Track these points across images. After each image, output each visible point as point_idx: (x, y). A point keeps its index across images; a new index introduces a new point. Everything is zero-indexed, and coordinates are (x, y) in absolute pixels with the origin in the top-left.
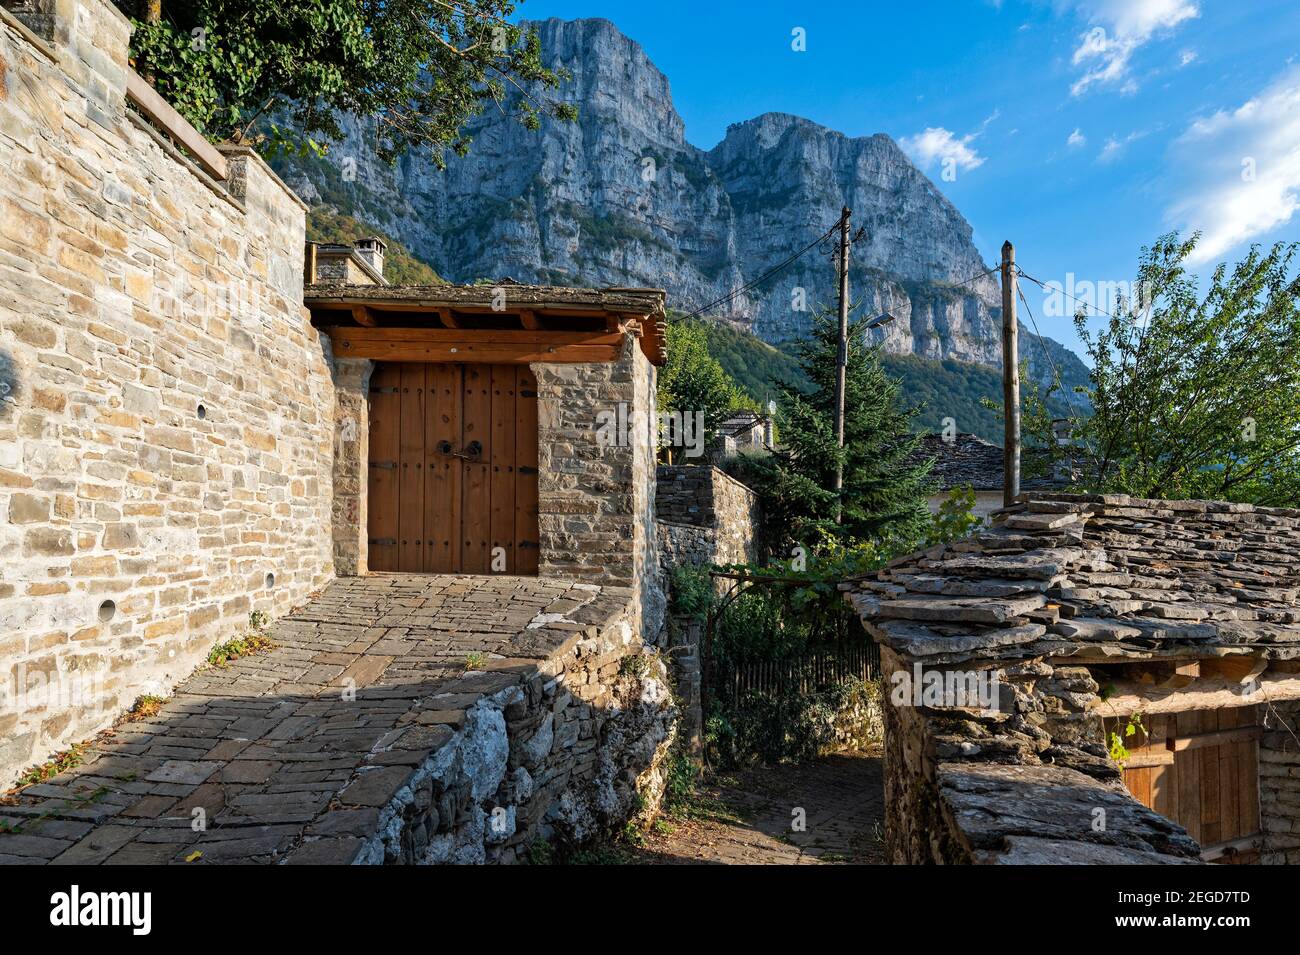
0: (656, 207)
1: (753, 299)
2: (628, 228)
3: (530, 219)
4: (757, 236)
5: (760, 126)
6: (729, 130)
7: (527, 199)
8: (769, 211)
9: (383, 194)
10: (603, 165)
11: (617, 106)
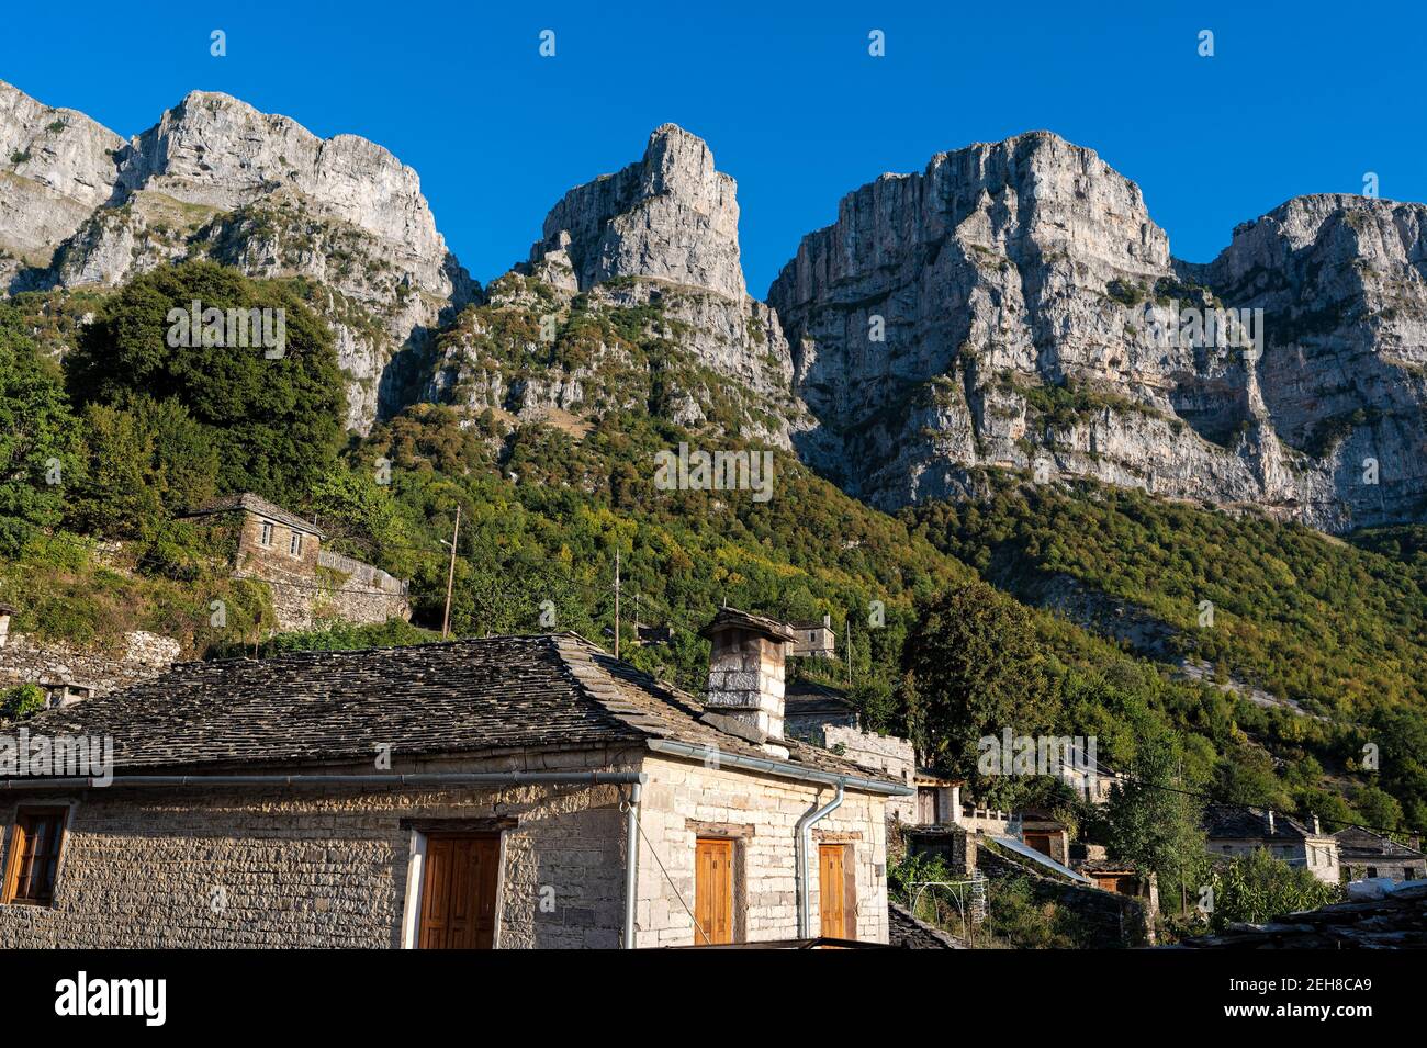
0: (1134, 358)
1: (1298, 470)
2: (1093, 394)
3: (957, 403)
4: (1295, 377)
5: (1284, 219)
6: (1236, 232)
7: (953, 377)
8: (1310, 338)
9: (771, 394)
10: (1052, 314)
11: (1069, 236)
